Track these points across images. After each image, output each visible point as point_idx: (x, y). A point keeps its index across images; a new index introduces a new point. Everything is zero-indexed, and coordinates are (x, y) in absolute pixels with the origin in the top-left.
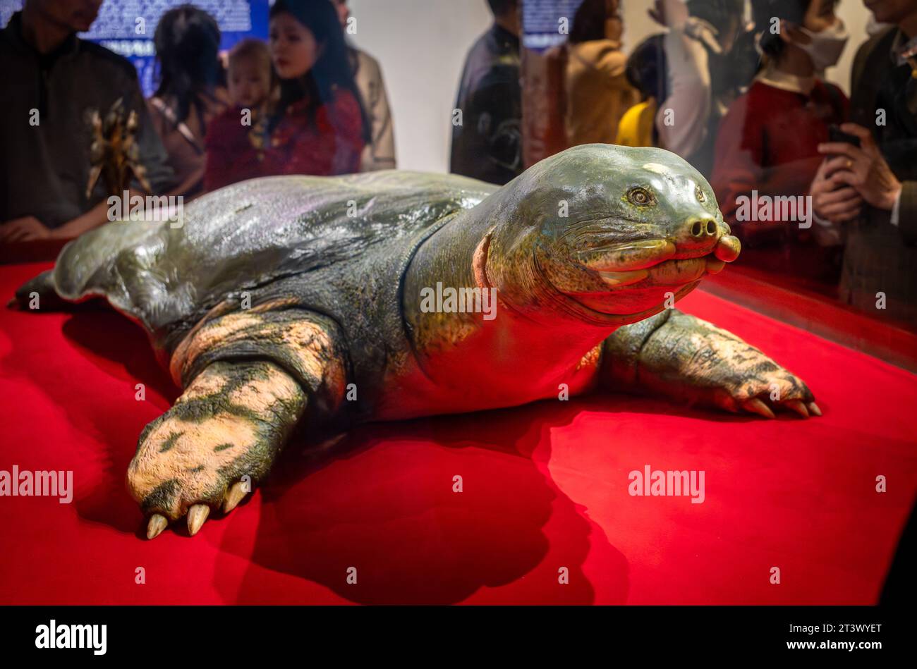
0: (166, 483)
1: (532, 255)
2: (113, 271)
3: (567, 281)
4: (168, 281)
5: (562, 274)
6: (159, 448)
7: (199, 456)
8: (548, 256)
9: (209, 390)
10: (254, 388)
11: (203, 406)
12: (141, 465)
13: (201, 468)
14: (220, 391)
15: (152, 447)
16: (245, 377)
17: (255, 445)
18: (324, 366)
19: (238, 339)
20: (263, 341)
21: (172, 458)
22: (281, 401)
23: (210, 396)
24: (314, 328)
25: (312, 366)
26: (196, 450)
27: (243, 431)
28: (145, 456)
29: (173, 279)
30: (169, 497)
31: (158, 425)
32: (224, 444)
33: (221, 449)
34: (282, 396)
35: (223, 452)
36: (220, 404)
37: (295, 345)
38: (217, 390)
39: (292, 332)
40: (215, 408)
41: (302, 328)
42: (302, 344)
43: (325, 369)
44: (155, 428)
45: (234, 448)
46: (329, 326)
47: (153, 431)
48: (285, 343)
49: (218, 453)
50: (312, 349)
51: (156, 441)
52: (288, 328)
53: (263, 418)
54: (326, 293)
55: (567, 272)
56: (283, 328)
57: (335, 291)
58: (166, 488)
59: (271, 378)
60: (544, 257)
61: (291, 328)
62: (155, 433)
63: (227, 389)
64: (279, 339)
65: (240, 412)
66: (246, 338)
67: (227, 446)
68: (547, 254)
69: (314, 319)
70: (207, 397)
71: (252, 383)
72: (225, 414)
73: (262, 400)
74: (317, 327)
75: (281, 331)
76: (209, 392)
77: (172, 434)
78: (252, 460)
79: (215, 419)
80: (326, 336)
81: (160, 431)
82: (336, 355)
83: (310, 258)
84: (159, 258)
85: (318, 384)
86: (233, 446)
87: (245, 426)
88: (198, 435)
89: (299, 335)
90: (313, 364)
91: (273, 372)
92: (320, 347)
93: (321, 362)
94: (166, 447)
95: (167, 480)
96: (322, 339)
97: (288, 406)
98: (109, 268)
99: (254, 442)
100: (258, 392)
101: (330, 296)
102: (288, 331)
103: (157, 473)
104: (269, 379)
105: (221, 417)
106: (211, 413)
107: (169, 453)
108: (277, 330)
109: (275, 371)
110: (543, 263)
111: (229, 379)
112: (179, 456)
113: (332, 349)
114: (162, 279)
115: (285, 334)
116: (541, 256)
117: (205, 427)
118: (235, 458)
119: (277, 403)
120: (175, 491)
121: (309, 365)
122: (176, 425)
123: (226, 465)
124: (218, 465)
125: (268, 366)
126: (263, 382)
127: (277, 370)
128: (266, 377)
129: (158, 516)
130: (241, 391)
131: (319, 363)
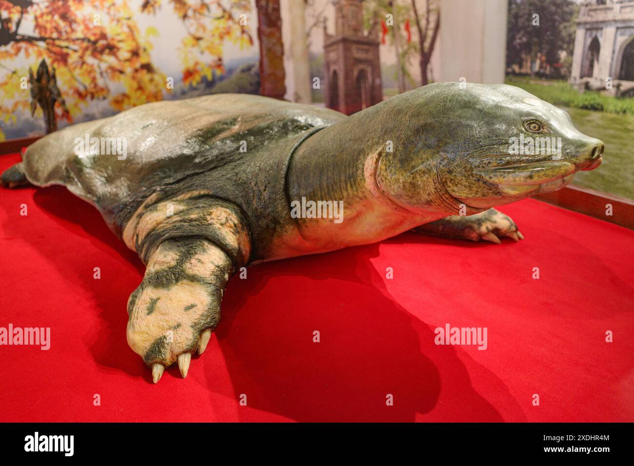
0: (158, 339)
1: (435, 171)
2: (66, 169)
3: (465, 190)
4: (106, 175)
5: (462, 185)
6: (146, 312)
7: (176, 316)
8: (450, 172)
9: (168, 263)
10: (200, 260)
11: (167, 276)
12: (137, 327)
13: (179, 325)
14: (176, 263)
15: (140, 311)
16: (190, 252)
17: (210, 302)
18: (238, 238)
19: (175, 222)
20: (194, 223)
21: (156, 319)
22: (218, 267)
23: (170, 268)
24: (226, 212)
25: (231, 239)
26: (173, 312)
27: (200, 293)
28: (137, 319)
29: (109, 174)
30: (162, 350)
31: (140, 294)
32: (190, 305)
33: (189, 309)
34: (218, 264)
35: (191, 311)
36: (179, 275)
37: (218, 226)
38: (173, 263)
39: (213, 216)
40: (177, 278)
41: (219, 213)
42: (222, 224)
43: (238, 239)
44: (139, 296)
45: (198, 307)
46: (234, 209)
47: (138, 298)
48: (210, 224)
49: (188, 312)
50: (228, 226)
51: (142, 306)
52: (209, 213)
53: (210, 282)
54: (228, 186)
55: (467, 184)
56: (206, 214)
57: (234, 185)
58: (159, 344)
59: (208, 251)
60: (446, 173)
61: (211, 213)
62: (139, 300)
63: (180, 262)
64: (205, 222)
65: (193, 279)
66: (181, 221)
67: (192, 306)
68: (450, 170)
69: (224, 205)
70: (168, 269)
71: (197, 256)
72: (185, 281)
73: (207, 269)
74: (227, 210)
75: (204, 215)
76: (168, 264)
77: (152, 299)
78: (211, 314)
79: (179, 286)
80: (235, 216)
81: (143, 298)
82: (243, 229)
83: (209, 161)
84: (96, 160)
85: (237, 251)
86: (196, 306)
87: (200, 290)
88: (171, 300)
89: (219, 218)
90: (231, 237)
91: (207, 246)
92: (233, 225)
93: (235, 235)
94: (151, 310)
95: (159, 337)
96: (233, 219)
97: (223, 269)
98: (64, 167)
99: (210, 300)
100: (203, 263)
101: (232, 188)
102: (209, 215)
103: (149, 332)
104: (206, 252)
105: (181, 284)
106: (174, 281)
107: (153, 315)
108: (202, 215)
109: (208, 245)
110: (444, 177)
111: (179, 254)
112: (162, 317)
113: (240, 225)
114: (102, 174)
115: (208, 218)
116: (444, 172)
117: (173, 292)
118: (200, 315)
119: (216, 269)
120: (166, 345)
121: (230, 239)
122: (152, 292)
123: (196, 321)
124: (190, 322)
125: (203, 242)
126: (204, 255)
127: (209, 244)
128: (204, 250)
129: (158, 365)
130: (191, 263)
131: (234, 236)
